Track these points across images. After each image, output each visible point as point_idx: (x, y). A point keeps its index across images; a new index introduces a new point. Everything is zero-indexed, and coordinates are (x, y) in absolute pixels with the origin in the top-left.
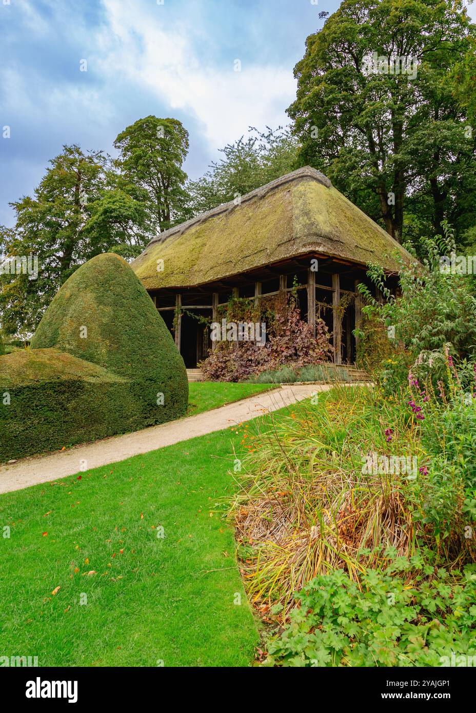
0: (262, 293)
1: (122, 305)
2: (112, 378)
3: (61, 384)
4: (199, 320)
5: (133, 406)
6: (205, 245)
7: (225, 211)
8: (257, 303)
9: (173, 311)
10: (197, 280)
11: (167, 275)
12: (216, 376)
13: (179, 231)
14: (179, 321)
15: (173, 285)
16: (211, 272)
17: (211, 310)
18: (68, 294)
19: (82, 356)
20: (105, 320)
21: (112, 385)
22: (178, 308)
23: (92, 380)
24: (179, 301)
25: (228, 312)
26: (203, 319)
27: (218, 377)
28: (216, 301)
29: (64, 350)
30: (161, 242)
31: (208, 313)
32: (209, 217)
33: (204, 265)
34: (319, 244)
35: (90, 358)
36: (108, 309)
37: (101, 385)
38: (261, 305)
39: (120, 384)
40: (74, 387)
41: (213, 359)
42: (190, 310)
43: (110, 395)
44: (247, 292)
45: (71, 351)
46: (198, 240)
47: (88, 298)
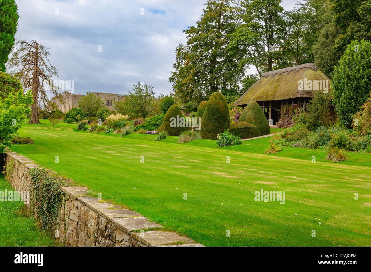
0: (294, 104)
1: (257, 113)
2: (255, 127)
3: (247, 128)
4: (276, 110)
5: (259, 132)
6: (279, 85)
7: (287, 72)
8: (292, 106)
9: (269, 107)
10: (276, 99)
11: (267, 97)
12: (280, 127)
13: (272, 75)
14: (271, 110)
15: (268, 100)
16: (279, 97)
17: (280, 107)
18: (246, 111)
19: (250, 123)
20: (254, 116)
21: (255, 128)
22: (270, 106)
23: (252, 127)
24: (271, 104)
25: (285, 108)
26: (277, 110)
27: (281, 127)
28: (282, 104)
29: (247, 121)
30: (266, 77)
31: (279, 108)
32: (282, 73)
33: (278, 94)
34: (304, 95)
35: (251, 123)
36: (254, 114)
37: (254, 128)
38: (293, 107)
39: (257, 128)
40: (249, 128)
41: (280, 122)
42: (274, 107)
43: (255, 130)
44: (290, 103)
45: (248, 122)
46: (278, 83)
47: (250, 112)
